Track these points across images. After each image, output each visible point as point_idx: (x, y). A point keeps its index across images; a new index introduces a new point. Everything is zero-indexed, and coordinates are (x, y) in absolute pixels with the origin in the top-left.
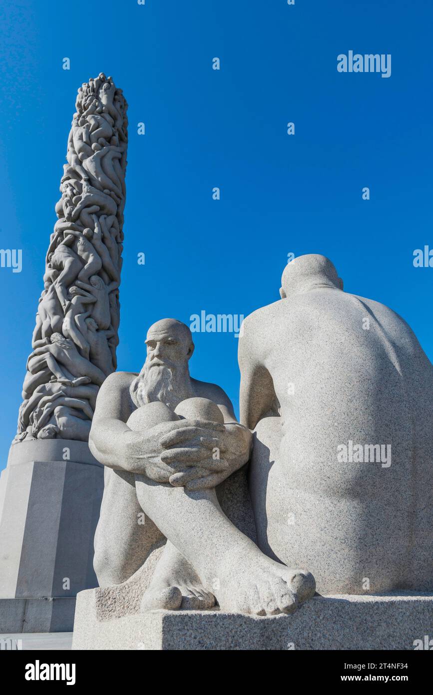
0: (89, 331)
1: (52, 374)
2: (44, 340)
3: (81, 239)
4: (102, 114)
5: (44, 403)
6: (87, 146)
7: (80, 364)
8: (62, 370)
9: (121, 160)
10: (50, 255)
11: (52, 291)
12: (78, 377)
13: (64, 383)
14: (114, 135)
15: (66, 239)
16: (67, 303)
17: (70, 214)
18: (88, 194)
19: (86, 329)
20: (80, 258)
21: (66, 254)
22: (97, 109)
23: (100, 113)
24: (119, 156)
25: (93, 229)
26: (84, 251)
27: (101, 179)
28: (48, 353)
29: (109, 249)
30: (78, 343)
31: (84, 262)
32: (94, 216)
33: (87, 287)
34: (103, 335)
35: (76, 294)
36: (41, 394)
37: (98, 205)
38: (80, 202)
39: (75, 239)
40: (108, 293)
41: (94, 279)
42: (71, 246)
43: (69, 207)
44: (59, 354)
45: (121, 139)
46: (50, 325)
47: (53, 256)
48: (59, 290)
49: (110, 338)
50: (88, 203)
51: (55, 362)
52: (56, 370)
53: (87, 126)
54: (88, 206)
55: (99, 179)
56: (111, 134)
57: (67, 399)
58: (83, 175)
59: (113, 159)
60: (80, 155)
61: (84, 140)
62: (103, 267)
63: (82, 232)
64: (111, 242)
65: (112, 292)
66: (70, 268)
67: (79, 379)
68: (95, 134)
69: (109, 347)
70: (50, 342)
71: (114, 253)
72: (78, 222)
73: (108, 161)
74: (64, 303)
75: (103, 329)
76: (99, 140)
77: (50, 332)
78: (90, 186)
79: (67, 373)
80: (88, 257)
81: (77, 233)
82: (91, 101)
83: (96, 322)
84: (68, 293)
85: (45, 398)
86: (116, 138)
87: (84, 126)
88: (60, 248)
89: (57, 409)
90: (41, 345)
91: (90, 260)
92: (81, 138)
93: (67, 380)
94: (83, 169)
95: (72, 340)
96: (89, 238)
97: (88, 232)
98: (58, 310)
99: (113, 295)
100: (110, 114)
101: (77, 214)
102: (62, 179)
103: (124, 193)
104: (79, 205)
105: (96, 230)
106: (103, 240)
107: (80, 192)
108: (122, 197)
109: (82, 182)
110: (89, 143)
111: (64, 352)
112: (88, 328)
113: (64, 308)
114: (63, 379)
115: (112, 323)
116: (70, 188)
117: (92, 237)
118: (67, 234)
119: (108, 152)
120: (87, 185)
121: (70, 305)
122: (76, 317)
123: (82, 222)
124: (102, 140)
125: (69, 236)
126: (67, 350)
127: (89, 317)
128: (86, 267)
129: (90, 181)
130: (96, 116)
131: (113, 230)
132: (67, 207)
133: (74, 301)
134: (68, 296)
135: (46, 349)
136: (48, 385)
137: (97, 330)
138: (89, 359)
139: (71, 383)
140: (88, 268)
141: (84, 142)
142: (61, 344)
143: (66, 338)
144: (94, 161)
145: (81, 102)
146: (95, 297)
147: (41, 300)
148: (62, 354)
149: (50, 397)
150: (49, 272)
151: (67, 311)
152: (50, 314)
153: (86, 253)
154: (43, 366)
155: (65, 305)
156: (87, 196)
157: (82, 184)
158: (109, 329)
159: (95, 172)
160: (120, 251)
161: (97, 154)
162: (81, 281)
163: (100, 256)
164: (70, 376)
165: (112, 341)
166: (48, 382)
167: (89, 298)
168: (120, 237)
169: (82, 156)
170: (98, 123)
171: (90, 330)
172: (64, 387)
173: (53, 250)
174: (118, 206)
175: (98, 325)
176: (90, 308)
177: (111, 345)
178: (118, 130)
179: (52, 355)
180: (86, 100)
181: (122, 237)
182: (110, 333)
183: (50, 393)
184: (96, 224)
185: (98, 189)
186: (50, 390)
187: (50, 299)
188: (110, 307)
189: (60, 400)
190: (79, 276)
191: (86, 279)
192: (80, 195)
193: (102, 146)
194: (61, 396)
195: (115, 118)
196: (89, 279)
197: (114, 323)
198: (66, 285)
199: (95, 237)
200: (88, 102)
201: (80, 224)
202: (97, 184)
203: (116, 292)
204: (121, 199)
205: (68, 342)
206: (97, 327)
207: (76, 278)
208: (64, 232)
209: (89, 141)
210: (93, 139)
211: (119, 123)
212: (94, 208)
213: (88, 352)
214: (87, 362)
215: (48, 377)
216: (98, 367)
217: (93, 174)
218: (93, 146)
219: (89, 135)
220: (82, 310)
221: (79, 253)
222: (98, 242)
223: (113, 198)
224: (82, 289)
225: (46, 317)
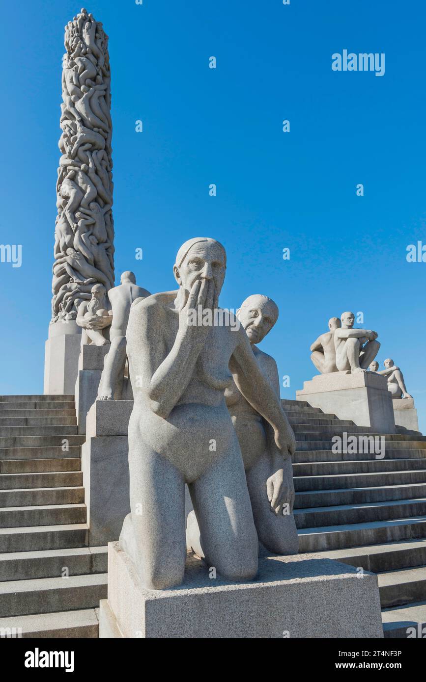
0: (93, 246)
1: (70, 277)
2: (62, 253)
3: (80, 173)
4: (87, 55)
5: (67, 297)
6: (77, 88)
7: (88, 269)
8: (76, 274)
9: (106, 97)
10: (59, 186)
11: (63, 217)
12: (87, 279)
13: (79, 283)
14: (98, 74)
15: (69, 174)
16: (75, 225)
17: (70, 153)
18: (82, 134)
19: (90, 244)
20: (81, 189)
21: (71, 187)
22: (82, 51)
23: (85, 54)
24: (104, 93)
25: (88, 164)
26: (83, 183)
27: (91, 119)
28: (66, 263)
29: (101, 179)
30: (85, 255)
31: (84, 192)
32: (88, 153)
33: (88, 212)
34: (102, 247)
35: (81, 218)
36: (64, 291)
37: (89, 143)
38: (76, 142)
39: (76, 173)
40: (103, 214)
41: (92, 205)
42: (73, 179)
43: (69, 146)
44: (73, 263)
45: (104, 76)
46: (65, 243)
47: (62, 187)
48: (68, 216)
49: (108, 248)
50: (82, 142)
51: (72, 269)
52: (73, 275)
53: (76, 68)
54: (82, 145)
55: (89, 118)
56: (96, 74)
57: (81, 294)
58: (77, 117)
59: (99, 98)
60: (73, 97)
61: (75, 83)
62: (98, 194)
63: (80, 168)
64: (103, 173)
65: (106, 213)
66: (75, 198)
67: (88, 280)
68: (82, 76)
69: (107, 255)
70: (67, 255)
71: (106, 181)
72: (77, 159)
73: (95, 101)
74: (73, 226)
75: (102, 242)
76: (86, 81)
77: (65, 247)
78: (83, 127)
79: (80, 276)
80: (86, 188)
81: (77, 168)
82: (77, 43)
83: (96, 238)
84: (75, 217)
85: (68, 294)
86: (100, 78)
87: (73, 68)
88: (66, 181)
89: (76, 301)
90: (61, 257)
91: (88, 190)
92: (72, 81)
93: (80, 281)
94: (76, 110)
95: (81, 253)
96: (86, 172)
97: (85, 167)
98: (69, 231)
99: (108, 216)
100: (93, 53)
101: (75, 152)
102: (61, 119)
103: (110, 127)
104: (76, 145)
105: (91, 165)
106: (96, 172)
107: (75, 133)
108: (108, 131)
109: (76, 122)
110: (78, 86)
111: (77, 262)
112: (91, 243)
113: (74, 229)
114: (78, 281)
115: (108, 236)
116: (67, 129)
117: (88, 171)
118: (70, 170)
119: (94, 92)
120: (80, 126)
121: (77, 226)
122: (82, 236)
123: (79, 158)
124: (88, 81)
125: (71, 171)
126: (78, 260)
127: (92, 234)
128: (86, 196)
129: (83, 121)
130: (82, 58)
131: (104, 162)
132: (67, 146)
133: (79, 223)
134: (75, 220)
135: (64, 259)
136: (68, 285)
137: (98, 244)
138: (93, 264)
139: (83, 283)
140: (87, 197)
141: (75, 85)
142: (74, 256)
143: (77, 251)
144: (84, 103)
145: (69, 41)
146: (94, 219)
147: (57, 223)
148: (75, 263)
149: (70, 293)
150: (60, 201)
151: (75, 231)
152: (64, 233)
153: (85, 185)
154: (63, 272)
155: (74, 227)
156: (81, 136)
157: (76, 125)
158: (106, 242)
159: (86, 113)
160: (110, 178)
161: (86, 96)
162: (83, 208)
163: (95, 186)
164: (82, 278)
165: (109, 251)
166: (68, 283)
167: (90, 221)
168: (110, 166)
169: (75, 98)
170: (84, 65)
171: (93, 244)
172: (79, 286)
173: (61, 182)
174: (106, 139)
175: (98, 240)
176: (91, 228)
177: (108, 253)
178: (101, 68)
179: (69, 264)
180: (72, 42)
181: (111, 166)
182: (107, 245)
183: (70, 290)
184: (90, 160)
185: (88, 128)
186: (70, 288)
187: (63, 223)
188: (106, 225)
189: (77, 295)
190: (82, 204)
191: (86, 206)
192: (76, 136)
193: (89, 87)
194: (77, 292)
195: (97, 57)
196: (89, 205)
197: (110, 236)
198: (73, 211)
199: (90, 171)
200: (74, 43)
201: (78, 160)
202: (88, 124)
203: (109, 213)
204: (107, 133)
205: (78, 254)
206: (97, 242)
207: (79, 205)
208: (67, 168)
209: (78, 84)
210: (82, 81)
211: (102, 61)
212: (88, 146)
213: (93, 261)
214: (93, 268)
215: (67, 280)
216: (101, 270)
217: (84, 115)
218: (82, 87)
219: (77, 76)
220: (86, 230)
221: (80, 184)
222: (92, 175)
223: (102, 135)
224: (84, 214)
225: (62, 236)
